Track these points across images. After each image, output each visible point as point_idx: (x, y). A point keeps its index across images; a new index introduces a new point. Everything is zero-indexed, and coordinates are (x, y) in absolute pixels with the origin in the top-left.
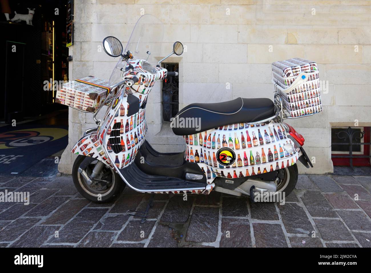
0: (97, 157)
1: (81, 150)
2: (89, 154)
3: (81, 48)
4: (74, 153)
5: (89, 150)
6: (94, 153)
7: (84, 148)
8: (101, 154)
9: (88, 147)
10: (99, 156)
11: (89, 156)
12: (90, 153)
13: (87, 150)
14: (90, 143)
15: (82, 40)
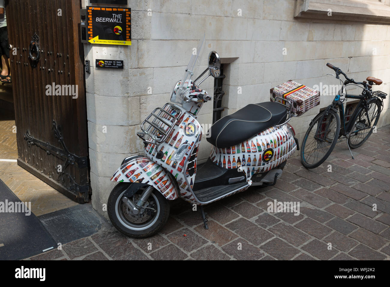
0: (148, 182)
1: (127, 176)
2: (137, 180)
3: (138, 49)
4: (116, 181)
5: (137, 175)
6: (143, 179)
7: (131, 174)
8: (152, 178)
9: (136, 173)
10: (150, 180)
11: (137, 182)
12: (139, 179)
13: (135, 177)
14: (138, 168)
15: (139, 38)
